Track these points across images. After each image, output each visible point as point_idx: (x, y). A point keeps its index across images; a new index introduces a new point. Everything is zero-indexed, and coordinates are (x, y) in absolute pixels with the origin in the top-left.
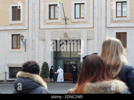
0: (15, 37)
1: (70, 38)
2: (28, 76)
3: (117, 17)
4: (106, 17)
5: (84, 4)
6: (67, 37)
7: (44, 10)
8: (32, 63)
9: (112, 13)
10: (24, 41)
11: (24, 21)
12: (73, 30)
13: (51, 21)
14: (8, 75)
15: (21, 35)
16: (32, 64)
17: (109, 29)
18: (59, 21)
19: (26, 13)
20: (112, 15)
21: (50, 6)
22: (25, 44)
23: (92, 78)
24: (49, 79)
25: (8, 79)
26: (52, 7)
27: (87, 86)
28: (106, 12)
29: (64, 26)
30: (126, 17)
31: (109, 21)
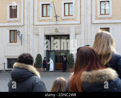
0: (12, 32)
2: (23, 67)
3: (101, 14)
4: (91, 14)
5: (72, 3)
6: (58, 32)
7: (38, 8)
8: (27, 55)
9: (96, 11)
10: (20, 35)
11: (20, 18)
12: (63, 26)
13: (44, 18)
14: (6, 65)
15: (18, 31)
16: (27, 56)
17: (94, 25)
18: (51, 18)
19: (22, 12)
20: (96, 13)
21: (43, 5)
23: (87, 67)
24: (42, 69)
25: (6, 69)
26: (45, 6)
27: (84, 75)
28: (91, 10)
29: (55, 23)
30: (109, 14)
31: (94, 18)
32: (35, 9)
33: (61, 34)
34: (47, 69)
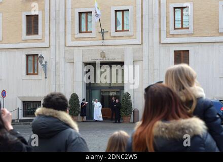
0: (31, 58)
1: (109, 59)
2: (51, 114)
3: (175, 29)
4: (160, 28)
5: (128, 10)
6: (105, 57)
7: (72, 19)
8: (58, 95)
9: (168, 23)
10: (44, 63)
11: (43, 35)
12: (113, 47)
13: (82, 35)
14: (21, 112)
15: (39, 55)
16: (57, 97)
17: (164, 45)
18: (93, 35)
19: (47, 24)
20: (168, 26)
21: (80, 13)
24: (79, 118)
25: (21, 117)
26: (84, 16)
28: (160, 22)
30: (188, 28)
31: (163, 34)
32: (67, 20)
33: (110, 60)
34: (86, 119)
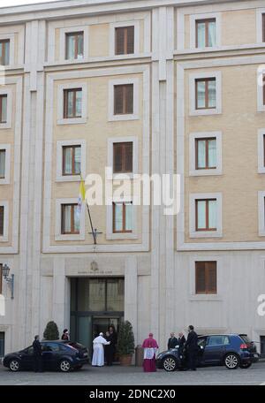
1: (103, 272)
3: (197, 230)
4: (175, 229)
5: (131, 203)
6: (97, 269)
7: (52, 214)
9: (187, 221)
10: (9, 277)
11: (10, 236)
12: (109, 255)
13: (65, 237)
15: (3, 265)
17: (181, 253)
18: (82, 236)
20: (187, 226)
21: (64, 206)
22: (13, 284)
29: (90, 248)
30: (216, 229)
31: (180, 238)
32: (44, 215)
33: (105, 274)
